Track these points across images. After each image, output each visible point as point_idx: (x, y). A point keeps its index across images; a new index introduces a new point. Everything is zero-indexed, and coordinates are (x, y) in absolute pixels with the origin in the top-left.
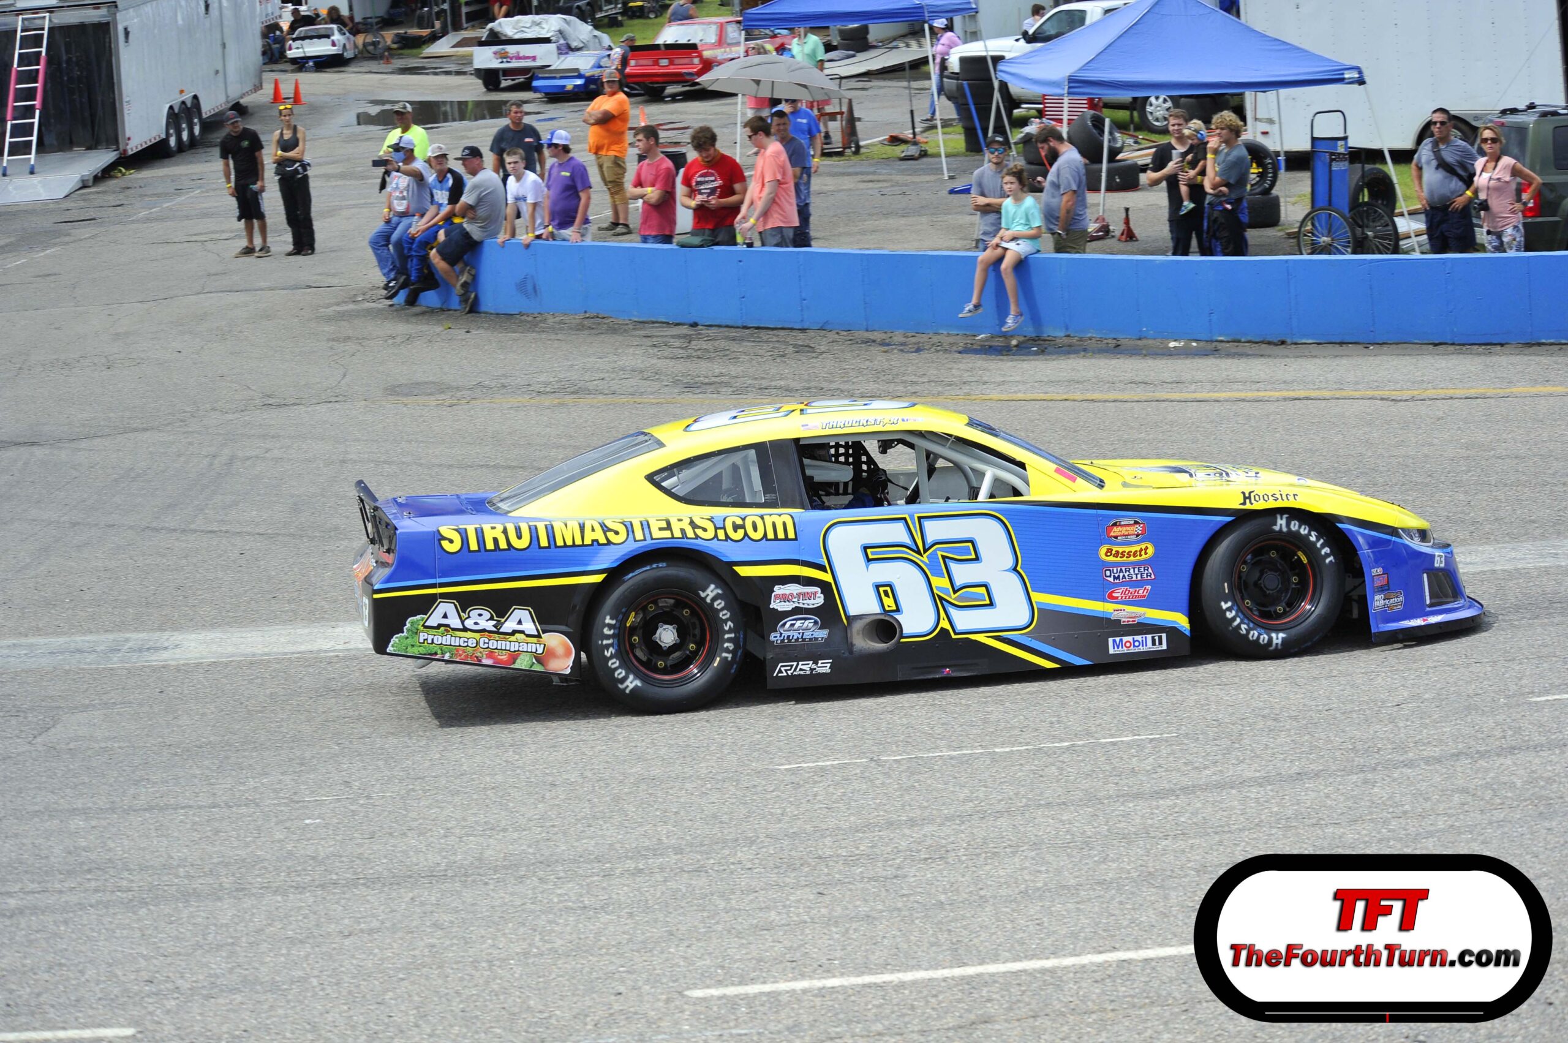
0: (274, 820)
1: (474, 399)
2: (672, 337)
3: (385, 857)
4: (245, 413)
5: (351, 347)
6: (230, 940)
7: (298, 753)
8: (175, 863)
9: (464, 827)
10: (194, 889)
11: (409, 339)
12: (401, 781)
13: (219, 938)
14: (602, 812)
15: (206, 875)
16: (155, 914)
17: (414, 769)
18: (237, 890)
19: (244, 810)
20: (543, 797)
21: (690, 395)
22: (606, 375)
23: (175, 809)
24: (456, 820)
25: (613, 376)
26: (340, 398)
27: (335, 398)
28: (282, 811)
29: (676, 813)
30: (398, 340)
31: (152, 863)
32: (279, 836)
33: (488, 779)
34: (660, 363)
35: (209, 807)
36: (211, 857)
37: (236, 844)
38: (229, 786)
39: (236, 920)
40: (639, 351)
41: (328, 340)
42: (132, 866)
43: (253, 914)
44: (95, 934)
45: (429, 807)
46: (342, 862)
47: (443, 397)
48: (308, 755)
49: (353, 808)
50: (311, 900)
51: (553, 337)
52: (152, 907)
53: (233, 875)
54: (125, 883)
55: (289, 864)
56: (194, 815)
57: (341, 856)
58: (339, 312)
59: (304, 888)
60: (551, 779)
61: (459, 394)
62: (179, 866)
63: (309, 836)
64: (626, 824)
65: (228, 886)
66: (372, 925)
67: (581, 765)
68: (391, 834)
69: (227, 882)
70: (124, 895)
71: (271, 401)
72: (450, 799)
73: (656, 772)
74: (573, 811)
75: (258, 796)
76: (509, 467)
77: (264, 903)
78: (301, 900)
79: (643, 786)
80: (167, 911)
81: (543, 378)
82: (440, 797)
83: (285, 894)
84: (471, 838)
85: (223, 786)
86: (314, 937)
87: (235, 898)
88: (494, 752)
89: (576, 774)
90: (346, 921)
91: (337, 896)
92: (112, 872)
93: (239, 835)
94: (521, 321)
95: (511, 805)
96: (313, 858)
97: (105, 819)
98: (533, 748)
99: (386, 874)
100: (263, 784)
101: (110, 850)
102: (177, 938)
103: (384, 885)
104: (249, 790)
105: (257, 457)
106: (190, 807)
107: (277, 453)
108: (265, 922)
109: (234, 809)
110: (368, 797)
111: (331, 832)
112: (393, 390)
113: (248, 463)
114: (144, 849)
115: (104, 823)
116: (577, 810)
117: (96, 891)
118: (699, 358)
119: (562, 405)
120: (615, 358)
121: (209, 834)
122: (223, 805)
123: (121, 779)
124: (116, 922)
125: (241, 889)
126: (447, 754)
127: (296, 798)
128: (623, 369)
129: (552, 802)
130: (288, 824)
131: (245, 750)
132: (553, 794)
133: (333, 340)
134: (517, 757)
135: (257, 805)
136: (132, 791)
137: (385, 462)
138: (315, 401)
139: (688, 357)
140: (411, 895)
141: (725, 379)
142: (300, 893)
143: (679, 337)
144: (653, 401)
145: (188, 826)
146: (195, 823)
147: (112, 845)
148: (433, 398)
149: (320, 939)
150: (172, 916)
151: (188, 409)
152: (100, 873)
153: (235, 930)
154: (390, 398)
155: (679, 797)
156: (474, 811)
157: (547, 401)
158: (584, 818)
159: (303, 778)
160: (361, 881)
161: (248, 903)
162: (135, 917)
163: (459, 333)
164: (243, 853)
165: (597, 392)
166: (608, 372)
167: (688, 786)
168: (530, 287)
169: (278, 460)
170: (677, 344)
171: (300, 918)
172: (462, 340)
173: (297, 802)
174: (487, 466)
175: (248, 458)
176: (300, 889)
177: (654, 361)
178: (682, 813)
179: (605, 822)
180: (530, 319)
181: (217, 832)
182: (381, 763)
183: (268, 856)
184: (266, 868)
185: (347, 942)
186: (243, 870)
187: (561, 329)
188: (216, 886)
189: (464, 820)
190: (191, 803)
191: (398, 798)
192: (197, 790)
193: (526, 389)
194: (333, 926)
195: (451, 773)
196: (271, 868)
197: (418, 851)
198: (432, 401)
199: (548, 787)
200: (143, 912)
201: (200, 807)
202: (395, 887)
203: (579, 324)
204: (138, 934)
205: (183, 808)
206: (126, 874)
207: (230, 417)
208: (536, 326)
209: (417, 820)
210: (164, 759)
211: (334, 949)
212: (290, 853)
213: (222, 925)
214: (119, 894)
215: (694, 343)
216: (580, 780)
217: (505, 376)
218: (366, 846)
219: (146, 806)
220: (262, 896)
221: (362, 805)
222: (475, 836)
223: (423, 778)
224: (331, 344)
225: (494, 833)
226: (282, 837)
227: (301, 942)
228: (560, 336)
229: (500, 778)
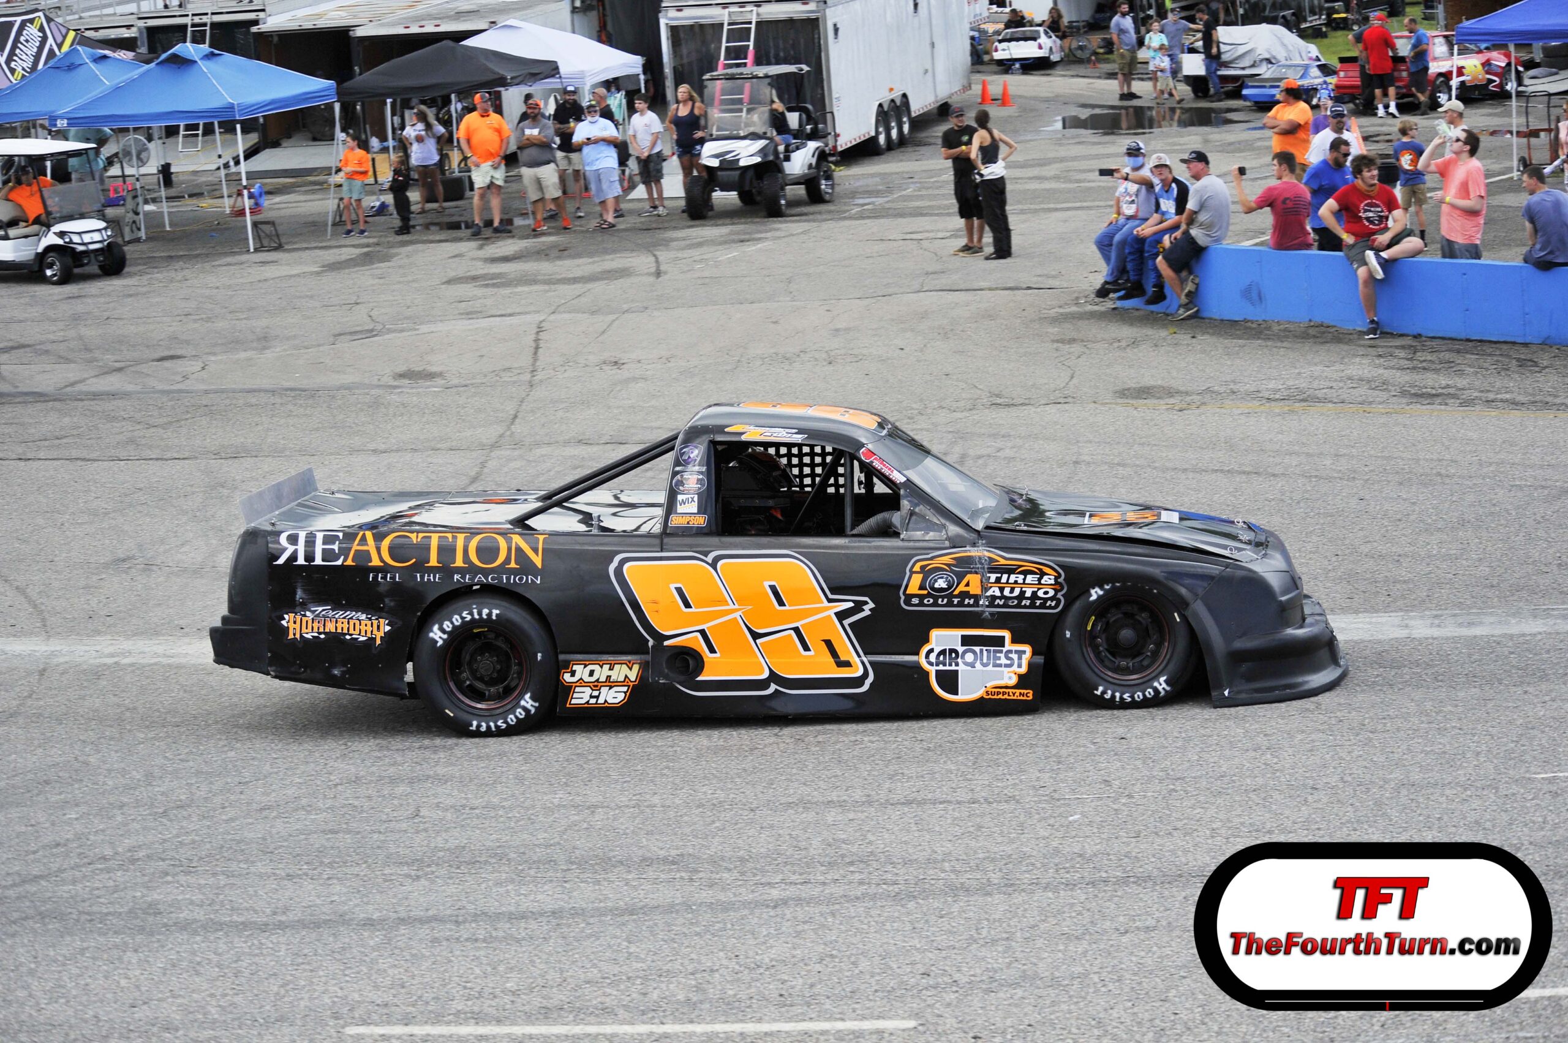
0: (1037, 816)
1: (1204, 404)
2: (1397, 347)
3: (1154, 856)
4: (974, 412)
5: (1076, 348)
6: (1005, 935)
7: (1054, 751)
8: (939, 858)
9: (1229, 828)
10: (962, 884)
11: (1135, 343)
12: (1161, 781)
13: (993, 932)
14: (1366, 816)
15: (972, 870)
16: (925, 909)
17: (1173, 770)
18: (1006, 885)
19: (1005, 806)
20: (1306, 800)
21: (1419, 406)
22: (1334, 384)
23: (934, 804)
24: (1221, 821)
25: (1341, 385)
26: (1070, 400)
27: (1063, 400)
28: (1043, 809)
29: (1439, 819)
30: (1123, 344)
31: (915, 857)
32: (1043, 833)
33: (1248, 781)
34: (1387, 374)
35: (969, 802)
36: (975, 852)
37: (1000, 840)
38: (987, 782)
39: (1008, 915)
40: (1365, 361)
41: (1053, 341)
42: (895, 860)
43: (1025, 910)
44: (865, 927)
45: (1193, 807)
46: (1110, 860)
47: (1172, 401)
48: (1064, 752)
49: (1115, 807)
50: (1083, 897)
51: (1279, 344)
52: (920, 901)
53: (1000, 870)
54: (889, 876)
55: (1057, 860)
56: (954, 810)
57: (1109, 855)
58: (1062, 314)
59: (1075, 885)
60: (1311, 782)
61: (1188, 399)
62: (943, 860)
63: (1074, 833)
64: (1391, 828)
65: (996, 881)
66: (1148, 923)
67: (1340, 769)
68: (1156, 833)
69: (995, 878)
70: (891, 888)
71: (999, 401)
72: (1213, 800)
73: (1416, 777)
74: (1337, 815)
75: (1017, 793)
76: (1244, 472)
77: (1035, 898)
78: (1072, 897)
79: (1404, 792)
80: (936, 905)
81: (1272, 385)
82: (1202, 798)
83: (1056, 891)
84: (1238, 840)
85: (980, 782)
86: (1091, 934)
87: (1005, 893)
88: (1254, 754)
89: (1336, 778)
90: (1121, 919)
91: (1109, 894)
92: (875, 864)
93: (1002, 832)
94: (1246, 328)
95: (1274, 807)
96: (1081, 855)
97: (863, 812)
98: (1290, 751)
99: (1155, 873)
100: (1021, 781)
101: (870, 843)
102: (950, 932)
103: (1155, 884)
104: (1007, 787)
105: (989, 456)
106: (949, 802)
107: (1008, 453)
108: (1038, 918)
109: (995, 805)
110: (1130, 796)
111: (1096, 830)
112: (1124, 393)
113: (980, 462)
114: (906, 843)
115: (862, 816)
116: (1341, 814)
117: (861, 883)
118: (1424, 369)
119: (1292, 412)
120: (1342, 367)
121: (971, 829)
122: (982, 800)
123: (876, 773)
124: (886, 914)
125: (1010, 886)
126: (1205, 756)
127: (1056, 796)
128: (1350, 378)
129: (1315, 805)
130: (1052, 821)
131: (999, 747)
132: (1316, 797)
133: (1058, 341)
134: (1275, 760)
135: (1018, 802)
136: (887, 785)
137: (1119, 464)
138: (1043, 402)
139: (1414, 368)
140: (1184, 894)
141: (1451, 391)
142: (1071, 890)
143: (1403, 347)
144: (1383, 411)
145: (949, 821)
146: (955, 819)
147: (872, 838)
148: (1162, 402)
149: (1096, 936)
150: (942, 910)
151: (914, 406)
152: (862, 866)
153: (1009, 925)
154: (1119, 401)
155: (1441, 803)
156: (1239, 812)
157: (1277, 408)
158: (1348, 822)
159: (1062, 776)
160: (1132, 879)
161: (1018, 898)
162: (903, 910)
163: (1184, 338)
164: (1009, 849)
165: (1325, 400)
166: (1336, 380)
167: (1448, 792)
168: (1254, 295)
169: (1010, 459)
170: (1402, 354)
171: (1074, 914)
172: (1188, 345)
173: (1058, 800)
174: (1222, 471)
175: (980, 457)
176: (1070, 885)
177: (1381, 371)
178: (1445, 818)
179: (1370, 826)
180: (1254, 326)
181: (980, 827)
182: (1138, 763)
183: (1035, 853)
184: (1033, 864)
185: (1124, 939)
186: (1010, 866)
187: (1287, 337)
188: (984, 881)
189: (1229, 820)
190: (949, 798)
191: (1160, 797)
192: (954, 785)
193: (1255, 395)
194: (1108, 923)
195: (1211, 774)
196: (1039, 865)
197: (1186, 852)
198: (1162, 404)
199: (1309, 790)
200: (911, 905)
201: (959, 803)
202: (1167, 886)
203: (1304, 333)
204: (908, 927)
205: (941, 803)
206: (889, 868)
207: (958, 415)
208: (1261, 332)
209: (1181, 820)
210: (916, 754)
211: (1112, 946)
212: (1057, 851)
213: (995, 920)
214: (884, 886)
215: (1419, 354)
216: (1341, 785)
217: (1234, 382)
218: (1132, 845)
219: (902, 801)
220: (1033, 892)
221: (1124, 804)
222: (1242, 837)
223: (1183, 779)
224: (1055, 345)
225: (1261, 834)
226: (1046, 834)
227: (1077, 938)
228: (1285, 344)
229: (1260, 781)
